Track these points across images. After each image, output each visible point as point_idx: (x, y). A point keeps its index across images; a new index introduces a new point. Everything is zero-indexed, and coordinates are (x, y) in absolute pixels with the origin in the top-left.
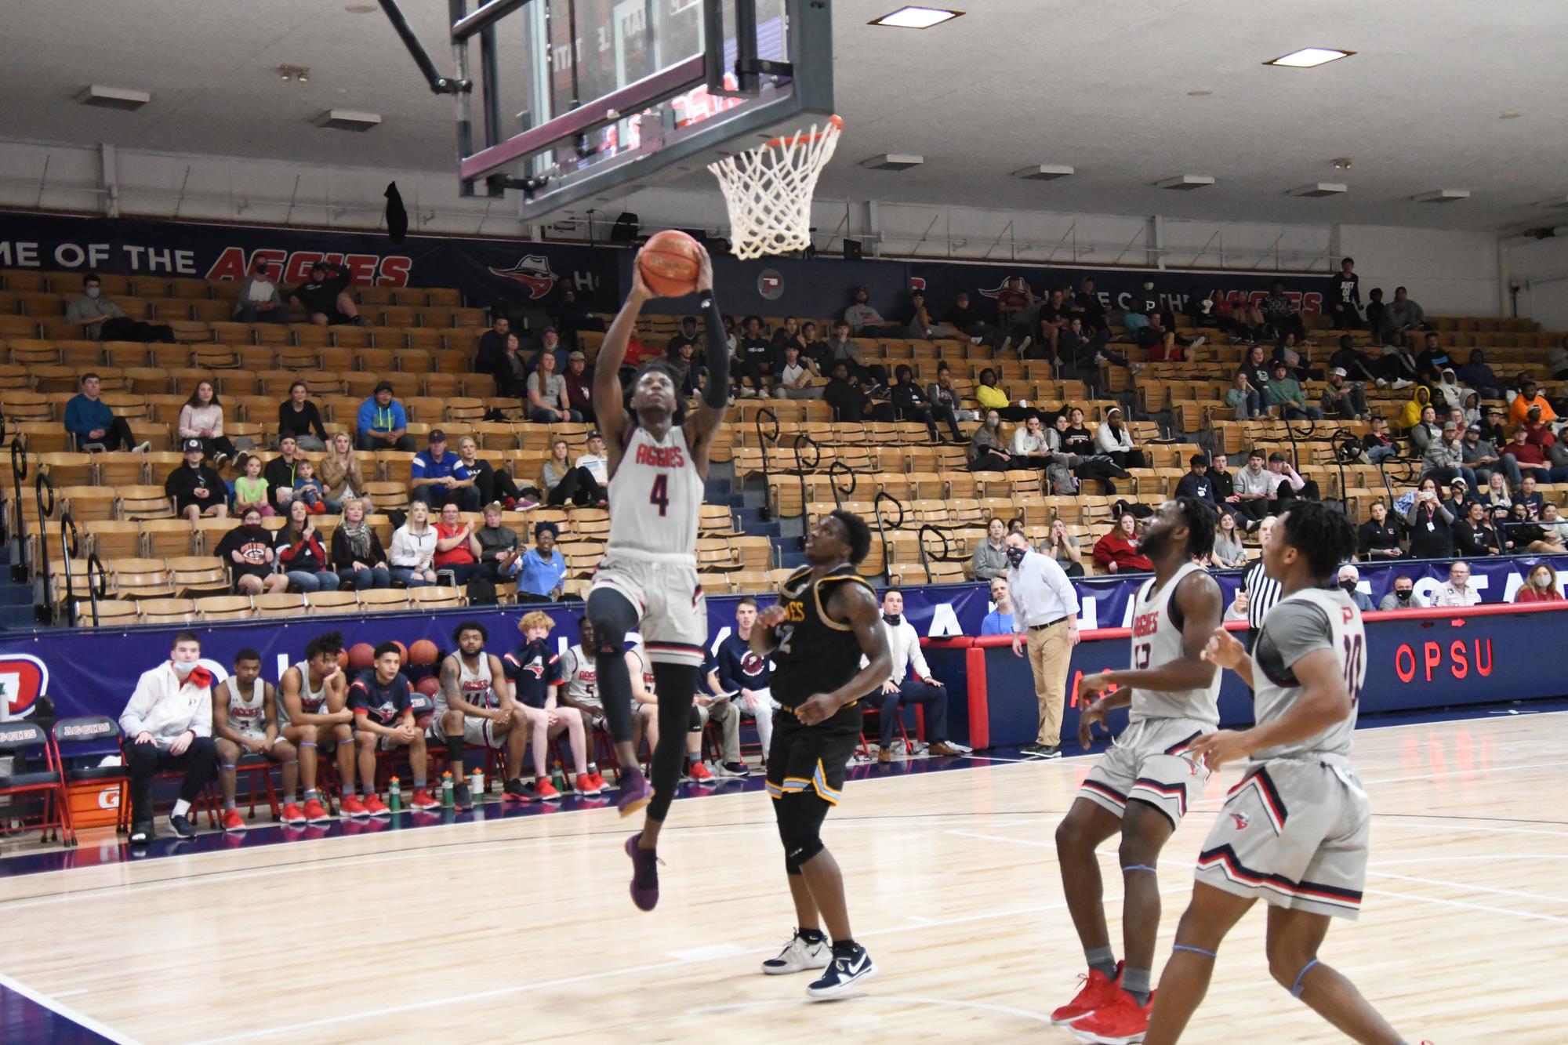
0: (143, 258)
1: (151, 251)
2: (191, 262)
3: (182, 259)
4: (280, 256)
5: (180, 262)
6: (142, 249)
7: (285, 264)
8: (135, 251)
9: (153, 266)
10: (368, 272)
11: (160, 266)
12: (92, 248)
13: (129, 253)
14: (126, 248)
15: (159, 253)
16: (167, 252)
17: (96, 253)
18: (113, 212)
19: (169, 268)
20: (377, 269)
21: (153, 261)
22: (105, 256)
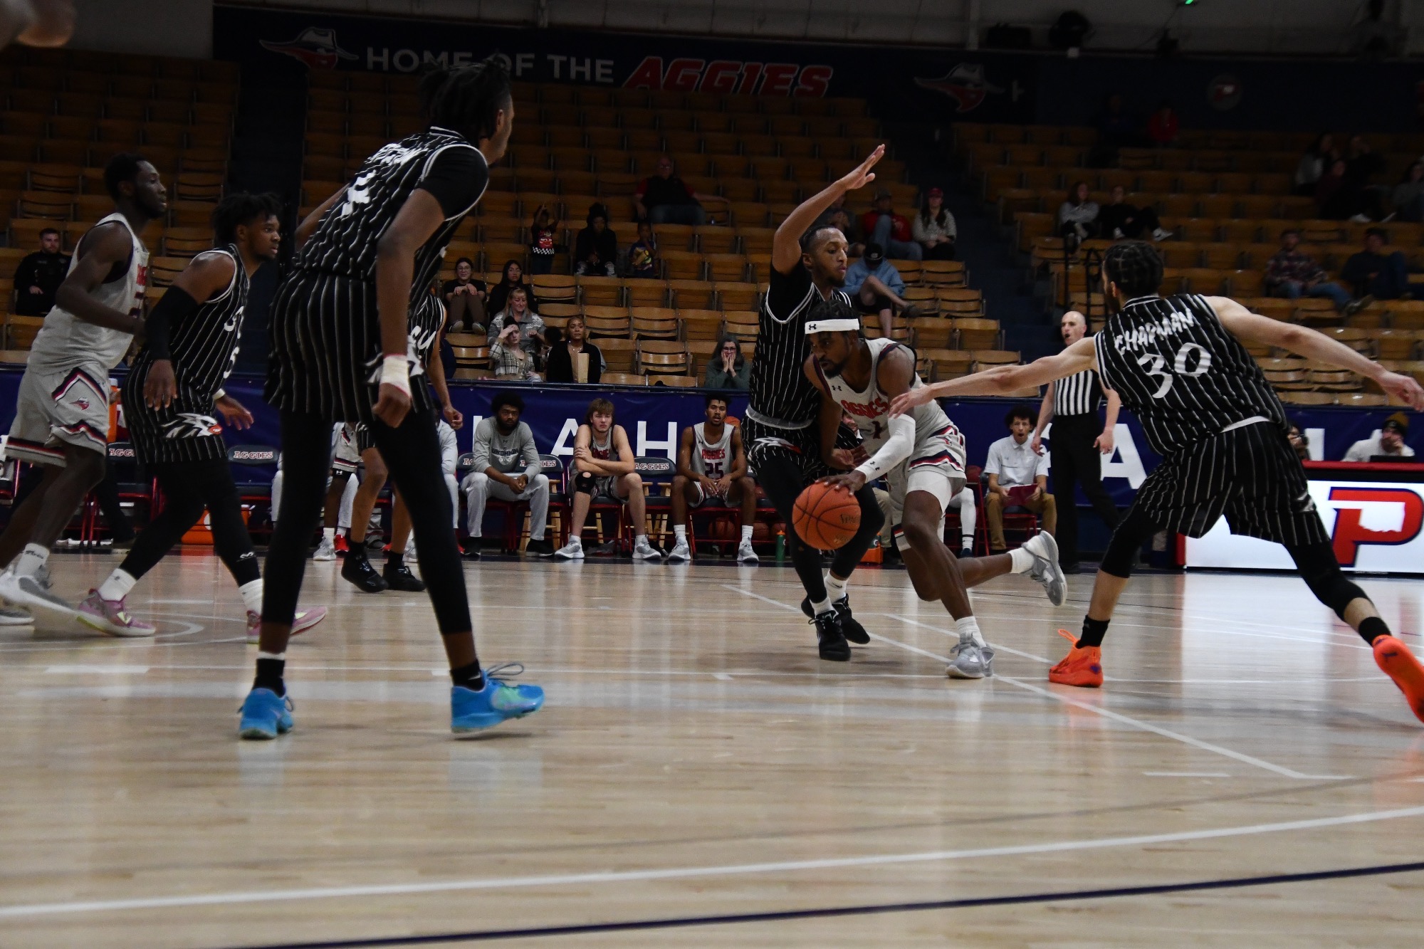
0: (565, 67)
1: (573, 60)
2: (609, 71)
3: (602, 69)
4: (698, 65)
5: (599, 71)
6: (564, 58)
7: (702, 73)
8: (557, 59)
9: (573, 75)
10: (786, 81)
11: (580, 75)
12: (519, 57)
13: (552, 62)
14: (550, 57)
15: (580, 63)
16: (588, 62)
17: (523, 62)
18: (544, 22)
19: (588, 76)
20: (796, 79)
21: (574, 69)
22: (530, 65)
